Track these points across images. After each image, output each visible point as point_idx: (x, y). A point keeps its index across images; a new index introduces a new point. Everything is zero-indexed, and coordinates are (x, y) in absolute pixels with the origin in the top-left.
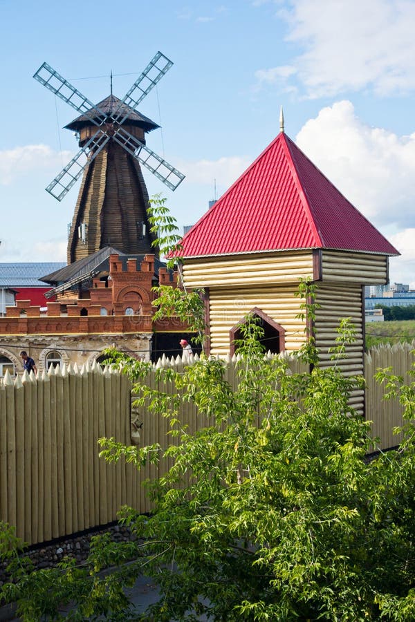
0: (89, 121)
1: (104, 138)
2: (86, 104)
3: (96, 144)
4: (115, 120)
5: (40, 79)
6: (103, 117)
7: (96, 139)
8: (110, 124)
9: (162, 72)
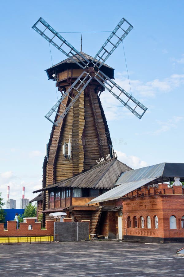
0: (75, 64)
1: (88, 78)
2: (73, 51)
3: (82, 82)
4: (95, 65)
5: (38, 30)
6: (86, 62)
7: (82, 79)
8: (92, 68)
9: (125, 32)
